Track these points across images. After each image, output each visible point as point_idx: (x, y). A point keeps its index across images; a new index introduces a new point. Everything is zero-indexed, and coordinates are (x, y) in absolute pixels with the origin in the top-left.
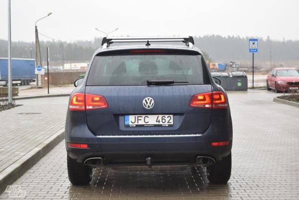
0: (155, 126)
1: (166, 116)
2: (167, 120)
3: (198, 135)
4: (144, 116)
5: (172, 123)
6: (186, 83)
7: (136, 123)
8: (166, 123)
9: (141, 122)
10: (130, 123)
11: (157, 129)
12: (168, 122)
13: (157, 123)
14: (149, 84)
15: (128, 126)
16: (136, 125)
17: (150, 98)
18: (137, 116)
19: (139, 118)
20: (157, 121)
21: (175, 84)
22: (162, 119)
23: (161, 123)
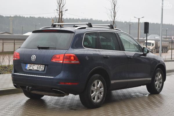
0: (36, 70)
1: (42, 66)
2: (42, 67)
3: (52, 77)
4: (33, 65)
6: (55, 49)
7: (29, 68)
8: (41, 69)
9: (31, 68)
11: (36, 72)
12: (42, 69)
13: (37, 69)
14: (39, 48)
15: (26, 69)
16: (29, 69)
17: (35, 56)
18: (30, 64)
19: (31, 66)
20: (37, 68)
21: (50, 49)
22: (40, 67)
23: (39, 69)
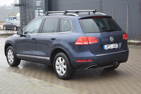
2: (116, 45)
4: (109, 45)
5: (118, 47)
8: (116, 47)
9: (109, 48)
10: (106, 49)
11: (114, 49)
17: (112, 37)
18: (107, 45)
19: (108, 46)
23: (115, 47)
